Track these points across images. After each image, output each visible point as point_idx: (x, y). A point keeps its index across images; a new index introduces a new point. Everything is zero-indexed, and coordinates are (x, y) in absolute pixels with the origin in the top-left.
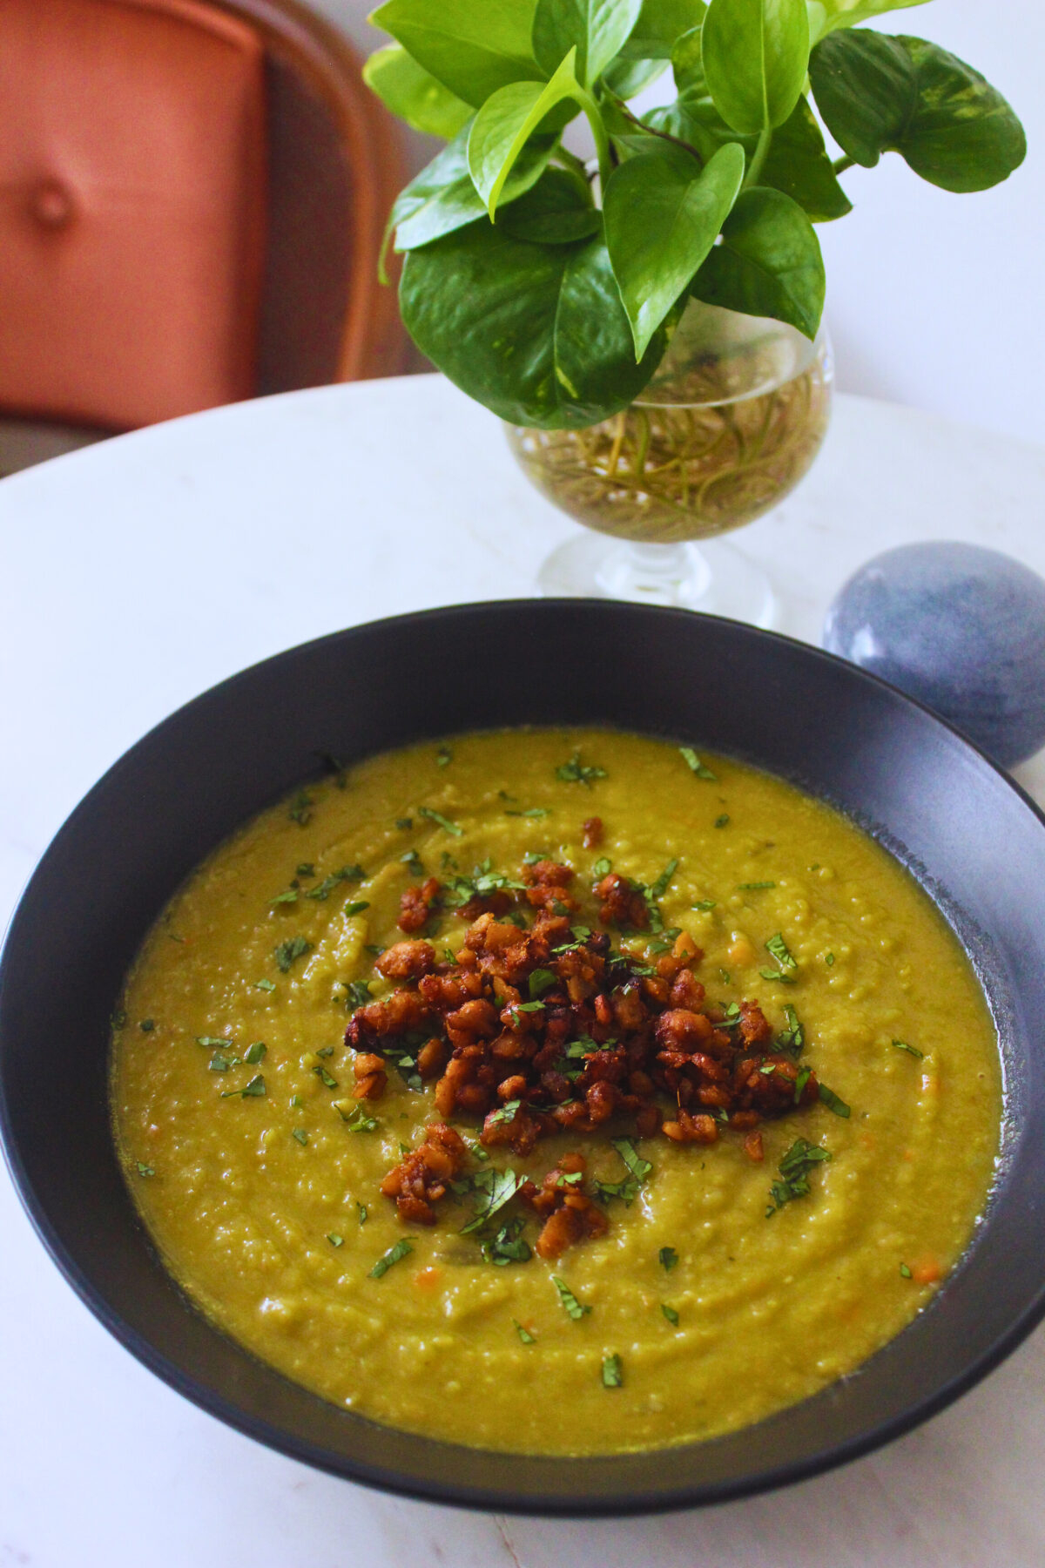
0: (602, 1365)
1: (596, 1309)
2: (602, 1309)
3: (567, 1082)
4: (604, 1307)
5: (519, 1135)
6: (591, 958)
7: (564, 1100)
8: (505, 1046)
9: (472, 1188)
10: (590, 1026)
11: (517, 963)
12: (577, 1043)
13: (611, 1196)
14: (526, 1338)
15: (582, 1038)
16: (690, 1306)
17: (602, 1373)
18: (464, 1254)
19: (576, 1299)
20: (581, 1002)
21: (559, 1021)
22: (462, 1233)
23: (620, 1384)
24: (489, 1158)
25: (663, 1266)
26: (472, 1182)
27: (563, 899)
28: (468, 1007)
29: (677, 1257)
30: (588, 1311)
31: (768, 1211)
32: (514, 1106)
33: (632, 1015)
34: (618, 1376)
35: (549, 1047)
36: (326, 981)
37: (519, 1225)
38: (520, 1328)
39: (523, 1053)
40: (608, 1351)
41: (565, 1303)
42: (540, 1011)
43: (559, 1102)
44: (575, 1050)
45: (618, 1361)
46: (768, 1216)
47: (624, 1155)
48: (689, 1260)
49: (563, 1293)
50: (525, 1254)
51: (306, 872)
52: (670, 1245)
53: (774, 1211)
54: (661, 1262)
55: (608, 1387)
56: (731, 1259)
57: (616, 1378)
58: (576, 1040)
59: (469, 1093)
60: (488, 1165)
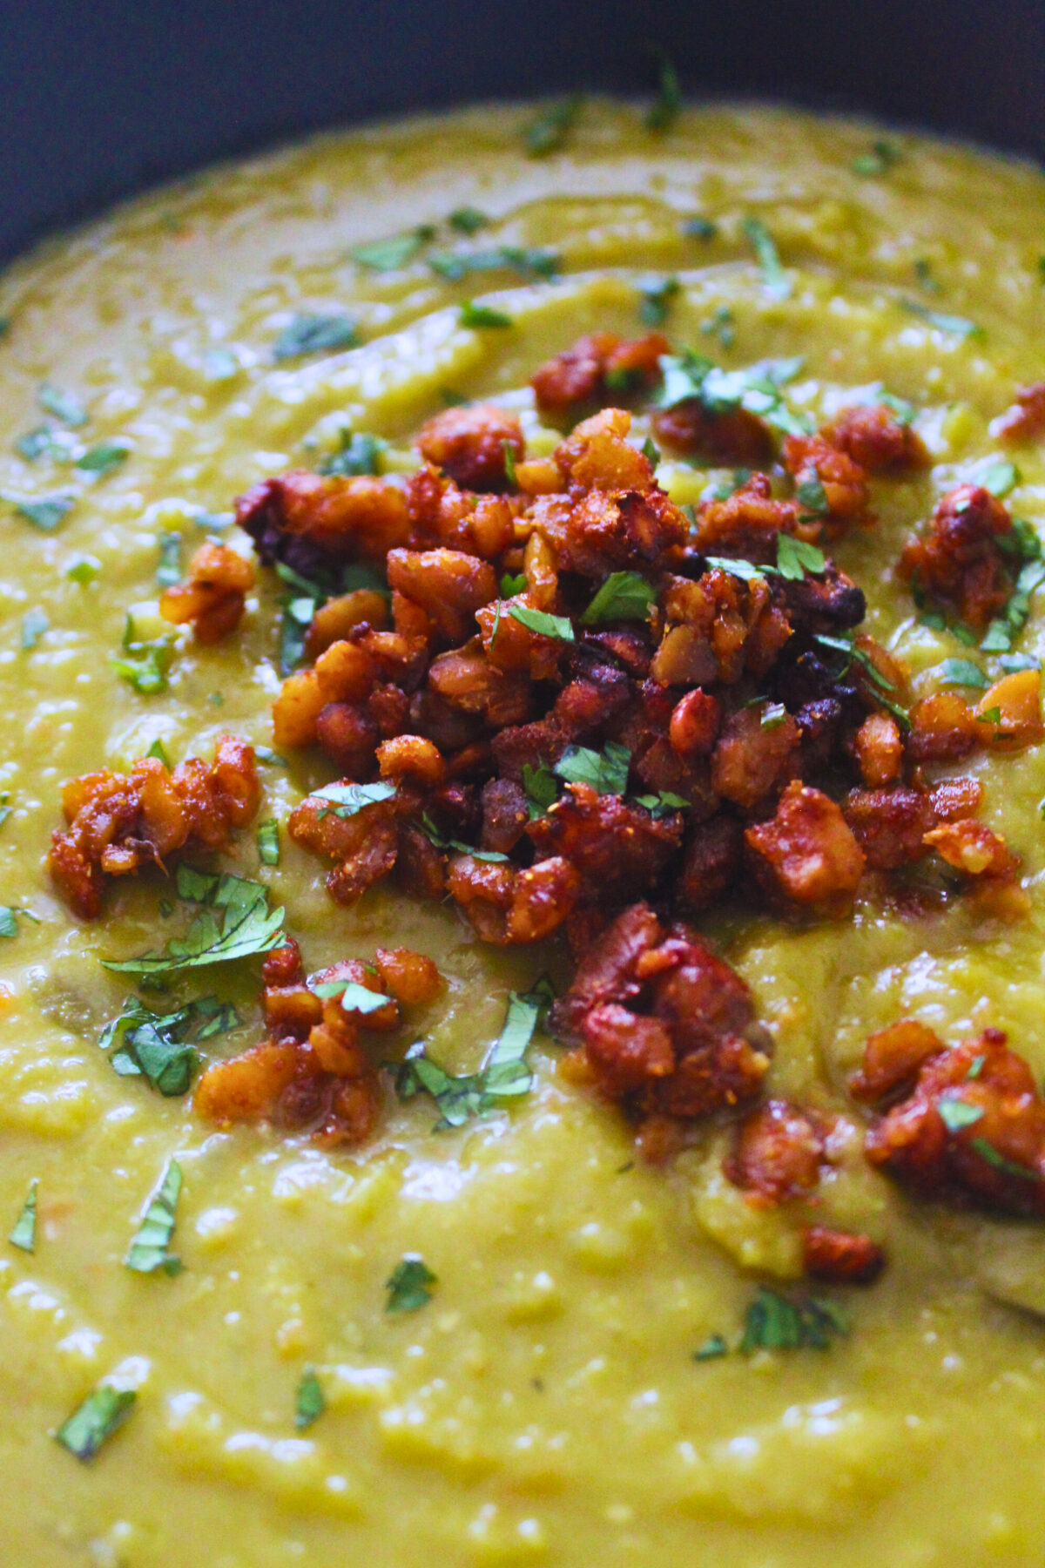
0: (92, 1393)
1: (189, 1278)
2: (195, 1286)
3: (519, 817)
4: (207, 1284)
5: (350, 852)
6: (766, 611)
7: (489, 849)
8: (454, 671)
9: (208, 901)
10: (649, 741)
11: (589, 527)
12: (592, 755)
13: (422, 1088)
14: (23, 1236)
15: (614, 755)
16: (360, 1409)
17: (76, 1408)
18: (80, 1004)
19: (172, 1231)
20: (665, 683)
21: (593, 691)
22: (111, 965)
23: (88, 1456)
24: (278, 864)
25: (385, 1295)
26: (214, 891)
27: (829, 479)
28: (440, 558)
29: (428, 1297)
30: (170, 1269)
31: (708, 1346)
32: (379, 792)
33: (750, 772)
34: (98, 1438)
35: (538, 729)
36: (323, 405)
37: (224, 1023)
38: (30, 1207)
39: (485, 708)
40: (131, 1374)
41: (146, 1223)
42: (558, 642)
43: (479, 843)
44: (578, 767)
45: (125, 1406)
46: (701, 1358)
47: (508, 1030)
48: (447, 1321)
49: (162, 1203)
50: (172, 1081)
51: (465, 224)
52: (433, 1267)
53: (719, 1354)
54: (391, 1283)
55: (61, 1442)
56: (538, 1384)
57: (90, 1440)
58: (597, 746)
59: (336, 719)
60: (266, 874)
